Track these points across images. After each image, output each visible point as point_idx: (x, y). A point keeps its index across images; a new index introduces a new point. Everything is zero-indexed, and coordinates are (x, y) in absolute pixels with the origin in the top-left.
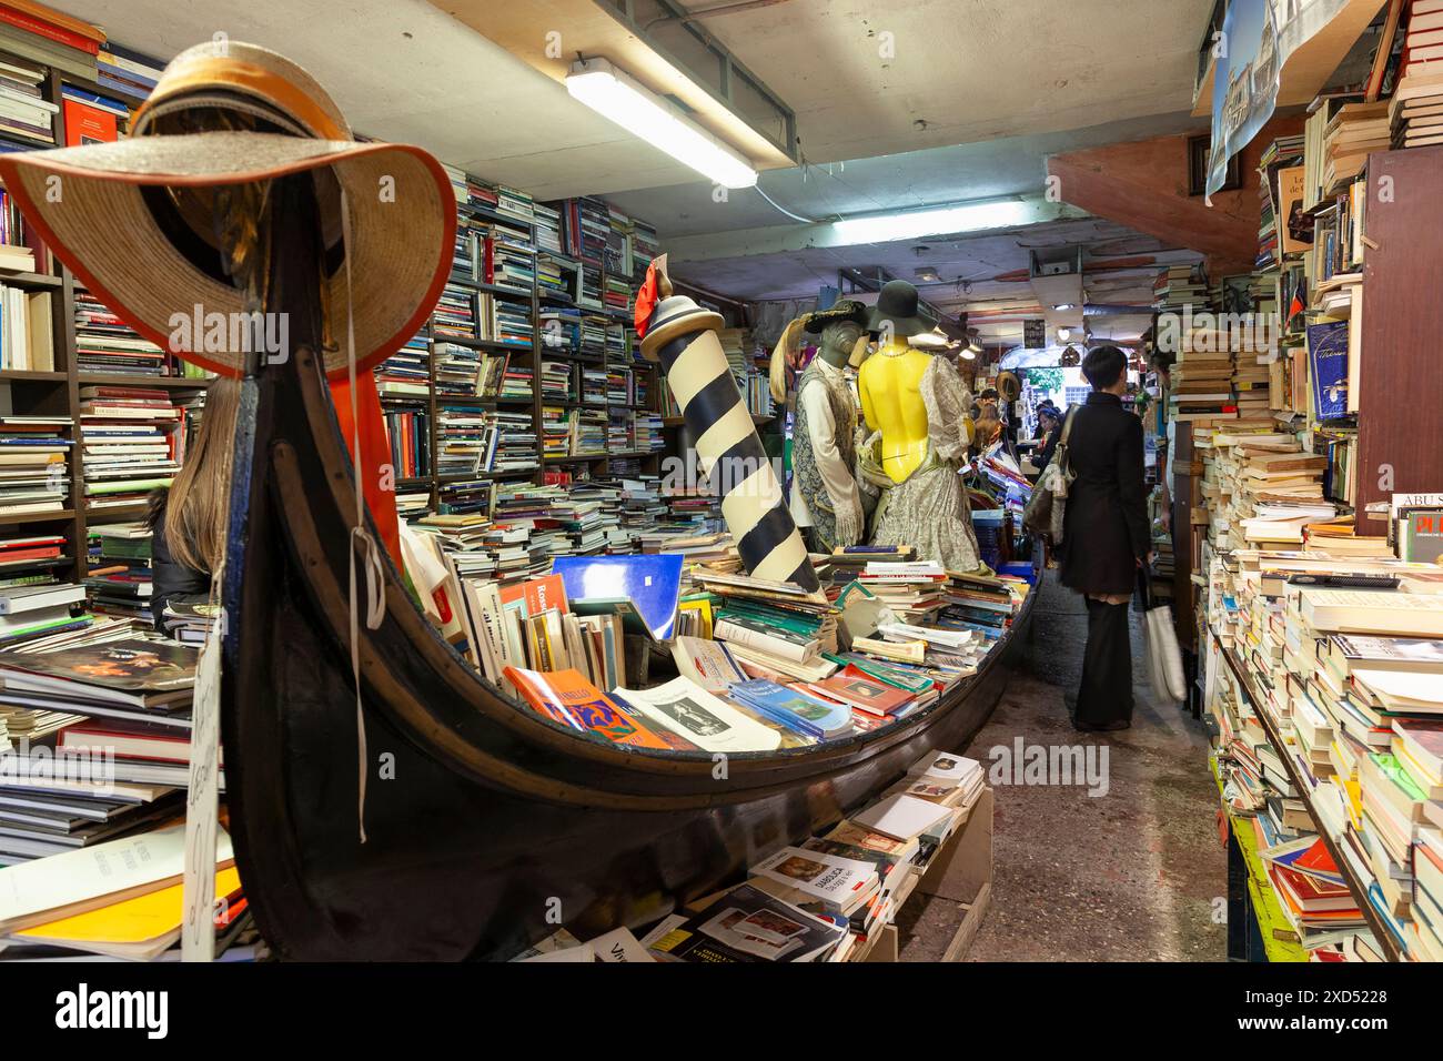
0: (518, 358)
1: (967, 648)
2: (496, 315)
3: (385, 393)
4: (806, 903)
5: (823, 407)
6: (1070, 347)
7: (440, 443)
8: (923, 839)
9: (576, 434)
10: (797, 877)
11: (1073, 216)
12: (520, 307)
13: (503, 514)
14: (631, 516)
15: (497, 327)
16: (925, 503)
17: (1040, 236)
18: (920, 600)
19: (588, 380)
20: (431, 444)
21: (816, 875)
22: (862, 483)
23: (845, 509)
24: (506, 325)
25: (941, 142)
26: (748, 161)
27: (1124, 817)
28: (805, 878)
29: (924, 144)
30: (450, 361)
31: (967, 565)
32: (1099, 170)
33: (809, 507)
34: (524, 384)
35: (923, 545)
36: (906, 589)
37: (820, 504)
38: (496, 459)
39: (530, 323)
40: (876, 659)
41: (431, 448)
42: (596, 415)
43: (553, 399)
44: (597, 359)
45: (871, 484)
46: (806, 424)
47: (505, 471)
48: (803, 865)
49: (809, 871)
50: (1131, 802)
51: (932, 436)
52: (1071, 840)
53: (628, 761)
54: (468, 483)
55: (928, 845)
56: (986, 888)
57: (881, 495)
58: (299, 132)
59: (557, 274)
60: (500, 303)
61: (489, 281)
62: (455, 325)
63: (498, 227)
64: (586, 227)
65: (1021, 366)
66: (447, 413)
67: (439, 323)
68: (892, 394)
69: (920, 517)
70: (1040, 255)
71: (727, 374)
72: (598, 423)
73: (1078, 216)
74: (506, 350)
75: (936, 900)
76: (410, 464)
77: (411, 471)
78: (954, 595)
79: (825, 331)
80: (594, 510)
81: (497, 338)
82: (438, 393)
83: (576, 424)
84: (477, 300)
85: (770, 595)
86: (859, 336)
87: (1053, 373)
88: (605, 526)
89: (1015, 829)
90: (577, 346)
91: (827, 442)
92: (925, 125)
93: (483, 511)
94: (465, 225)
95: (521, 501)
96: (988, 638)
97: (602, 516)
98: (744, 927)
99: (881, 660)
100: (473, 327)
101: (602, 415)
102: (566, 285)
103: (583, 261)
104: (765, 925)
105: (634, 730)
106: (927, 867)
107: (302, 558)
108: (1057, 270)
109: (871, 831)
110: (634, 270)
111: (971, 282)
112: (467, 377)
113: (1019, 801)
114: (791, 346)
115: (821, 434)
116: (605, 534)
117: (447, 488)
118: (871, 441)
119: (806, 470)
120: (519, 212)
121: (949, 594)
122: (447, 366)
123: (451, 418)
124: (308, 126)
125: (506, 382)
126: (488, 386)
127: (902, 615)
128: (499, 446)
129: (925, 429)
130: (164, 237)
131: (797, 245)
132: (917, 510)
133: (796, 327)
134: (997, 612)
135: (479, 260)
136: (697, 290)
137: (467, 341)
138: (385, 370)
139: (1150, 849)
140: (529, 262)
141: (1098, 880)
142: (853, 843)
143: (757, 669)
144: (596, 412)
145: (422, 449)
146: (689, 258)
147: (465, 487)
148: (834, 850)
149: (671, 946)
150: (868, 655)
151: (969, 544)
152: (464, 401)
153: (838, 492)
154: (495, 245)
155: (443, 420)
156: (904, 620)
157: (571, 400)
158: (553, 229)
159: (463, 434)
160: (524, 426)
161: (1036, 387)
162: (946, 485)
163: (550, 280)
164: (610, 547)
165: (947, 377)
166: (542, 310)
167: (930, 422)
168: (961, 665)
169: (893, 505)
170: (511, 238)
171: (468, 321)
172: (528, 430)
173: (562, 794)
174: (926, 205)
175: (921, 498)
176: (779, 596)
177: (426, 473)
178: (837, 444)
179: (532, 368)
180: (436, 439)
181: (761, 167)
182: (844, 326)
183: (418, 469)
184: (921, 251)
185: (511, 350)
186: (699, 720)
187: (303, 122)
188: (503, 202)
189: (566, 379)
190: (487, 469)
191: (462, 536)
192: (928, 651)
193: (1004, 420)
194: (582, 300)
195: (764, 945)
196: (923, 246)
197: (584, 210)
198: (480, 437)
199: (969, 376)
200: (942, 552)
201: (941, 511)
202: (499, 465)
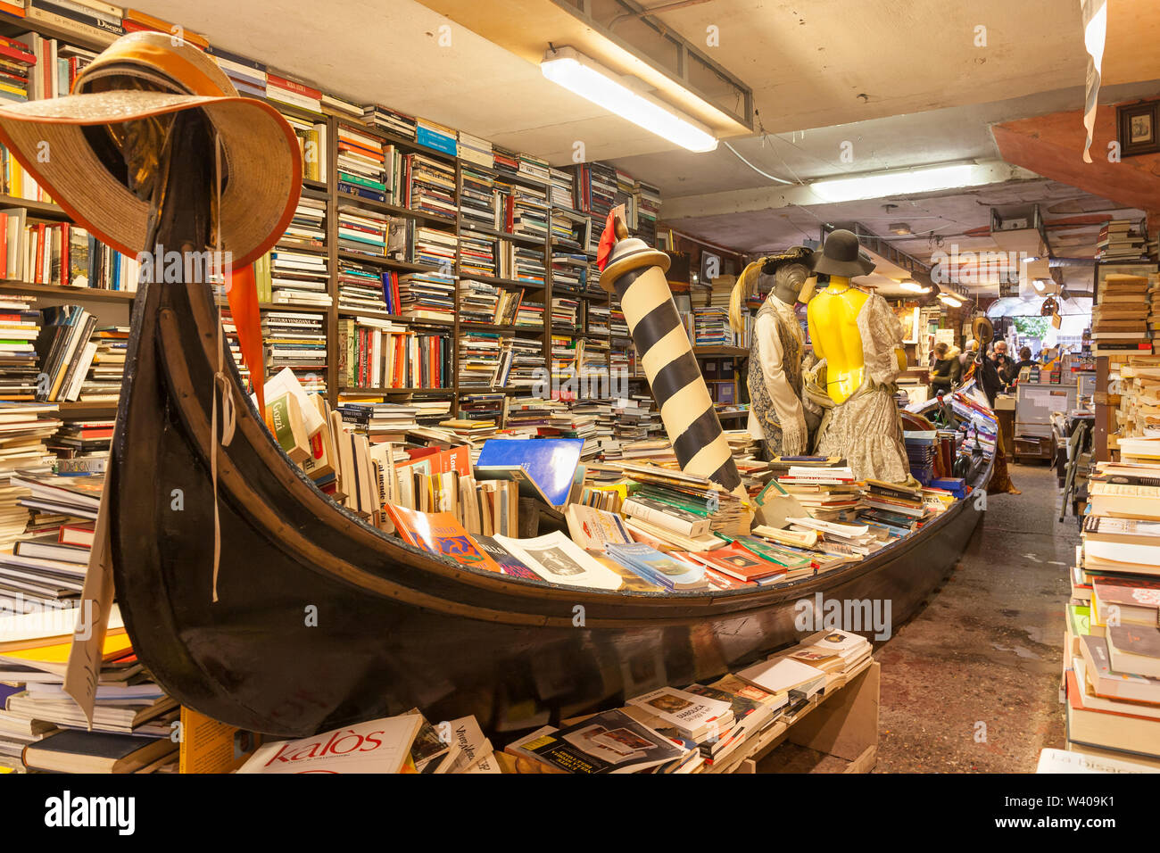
0: (531, 294)
1: (861, 541)
2: (514, 258)
3: (416, 318)
4: (662, 728)
5: (773, 336)
6: (1050, 298)
7: (462, 361)
8: (792, 694)
9: (581, 360)
10: (664, 709)
11: (1023, 177)
12: (535, 252)
13: (512, 422)
14: (626, 430)
15: (514, 269)
16: (861, 421)
17: (996, 195)
18: (828, 499)
19: (592, 314)
20: (454, 362)
21: (681, 709)
22: (806, 403)
23: (791, 425)
24: (523, 267)
25: (884, 113)
26: (710, 130)
27: (1019, 703)
28: (670, 710)
29: (871, 116)
30: (472, 295)
31: (896, 476)
32: (1036, 136)
33: (760, 422)
34: (537, 315)
35: (858, 458)
36: (817, 489)
37: (770, 420)
38: (510, 376)
39: (544, 265)
40: (769, 542)
41: (454, 366)
42: (600, 344)
43: (561, 329)
44: (603, 297)
45: (815, 404)
46: (758, 352)
47: (517, 387)
48: (673, 701)
49: (675, 705)
50: (1030, 692)
51: (866, 364)
52: (964, 719)
53: (458, 576)
54: (484, 396)
55: (798, 700)
56: (872, 749)
57: (824, 414)
58: (181, 91)
59: (570, 226)
60: (518, 249)
61: (510, 231)
62: (478, 266)
63: (518, 187)
64: (595, 188)
65: (1008, 315)
66: (468, 337)
67: (464, 264)
68: (834, 326)
69: (856, 434)
70: (1001, 214)
71: (669, 302)
72: (602, 351)
73: (1028, 177)
74: (523, 287)
75: (829, 758)
76: (436, 378)
77: (437, 383)
78: (873, 500)
79: (778, 273)
80: (591, 422)
81: (514, 277)
82: (462, 320)
83: (582, 351)
84: (498, 246)
85: (675, 482)
86: (807, 277)
87: (1039, 322)
88: (599, 436)
89: (917, 706)
90: (585, 285)
91: (775, 367)
92: (866, 98)
93: (498, 419)
94: (490, 186)
95: (527, 411)
96: (891, 535)
97: (598, 428)
98: (601, 739)
99: (774, 543)
100: (494, 268)
101: (605, 344)
102: (576, 235)
103: (591, 215)
104: (618, 739)
105: (483, 559)
106: (795, 718)
107: (177, 392)
108: (1016, 225)
109: (748, 684)
110: (639, 223)
111: (943, 236)
112: (485, 307)
113: (927, 684)
114: (748, 285)
115: (770, 359)
116: (600, 443)
117: (466, 399)
118: (817, 367)
119: (759, 391)
120: (538, 176)
121: (868, 499)
122: (469, 299)
123: (471, 341)
124: (188, 87)
125: (520, 314)
126: (505, 316)
127: (812, 511)
128: (513, 366)
129: (862, 358)
130: (103, 167)
131: (779, 204)
132: (854, 428)
133: (754, 269)
134: (909, 516)
135: (501, 213)
136: (698, 242)
137: (488, 280)
138: (417, 301)
139: (1035, 730)
140: (544, 215)
141: (980, 753)
142: (731, 691)
143: (644, 537)
144: (601, 341)
145: (446, 366)
146: (689, 215)
147: (481, 398)
148: (710, 695)
149: (535, 747)
150: (765, 539)
151: (898, 458)
152: (485, 328)
153: (784, 409)
154: (515, 201)
155: (465, 343)
156: (814, 515)
157: (578, 330)
158: (568, 190)
159: (482, 355)
160: (535, 351)
161: (1023, 334)
162: (880, 406)
163: (562, 230)
164: (603, 454)
165: (881, 313)
166: (554, 255)
167: (864, 351)
168: (851, 553)
169: (833, 423)
170: (529, 196)
171: (491, 263)
172: (539, 354)
173: (396, 593)
174: (890, 168)
175: (858, 417)
176: (682, 483)
177: (448, 386)
178: (784, 369)
179: (544, 302)
180: (458, 358)
181: (719, 133)
182: (795, 268)
183: (442, 382)
184: (891, 208)
185: (526, 287)
186: (561, 564)
187: (184, 84)
188: (523, 167)
189: (574, 313)
190: (502, 384)
191: (472, 437)
192: (820, 539)
193: (978, 360)
194: (590, 248)
195: (612, 753)
196: (891, 204)
197: (594, 174)
198: (496, 358)
199: (957, 322)
200: (874, 465)
201: (875, 430)
202: (512, 381)
